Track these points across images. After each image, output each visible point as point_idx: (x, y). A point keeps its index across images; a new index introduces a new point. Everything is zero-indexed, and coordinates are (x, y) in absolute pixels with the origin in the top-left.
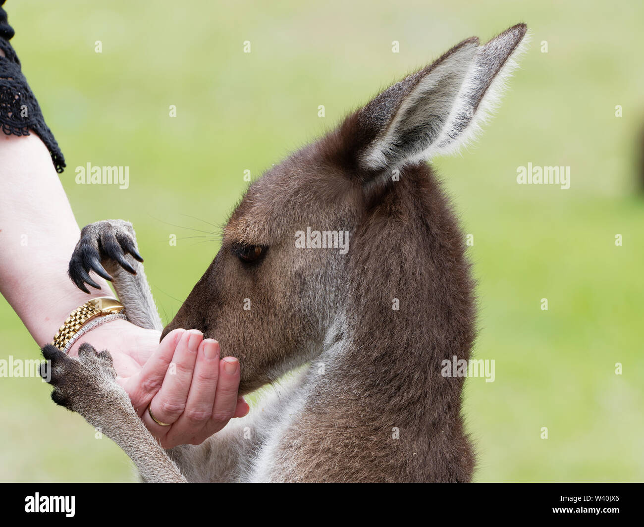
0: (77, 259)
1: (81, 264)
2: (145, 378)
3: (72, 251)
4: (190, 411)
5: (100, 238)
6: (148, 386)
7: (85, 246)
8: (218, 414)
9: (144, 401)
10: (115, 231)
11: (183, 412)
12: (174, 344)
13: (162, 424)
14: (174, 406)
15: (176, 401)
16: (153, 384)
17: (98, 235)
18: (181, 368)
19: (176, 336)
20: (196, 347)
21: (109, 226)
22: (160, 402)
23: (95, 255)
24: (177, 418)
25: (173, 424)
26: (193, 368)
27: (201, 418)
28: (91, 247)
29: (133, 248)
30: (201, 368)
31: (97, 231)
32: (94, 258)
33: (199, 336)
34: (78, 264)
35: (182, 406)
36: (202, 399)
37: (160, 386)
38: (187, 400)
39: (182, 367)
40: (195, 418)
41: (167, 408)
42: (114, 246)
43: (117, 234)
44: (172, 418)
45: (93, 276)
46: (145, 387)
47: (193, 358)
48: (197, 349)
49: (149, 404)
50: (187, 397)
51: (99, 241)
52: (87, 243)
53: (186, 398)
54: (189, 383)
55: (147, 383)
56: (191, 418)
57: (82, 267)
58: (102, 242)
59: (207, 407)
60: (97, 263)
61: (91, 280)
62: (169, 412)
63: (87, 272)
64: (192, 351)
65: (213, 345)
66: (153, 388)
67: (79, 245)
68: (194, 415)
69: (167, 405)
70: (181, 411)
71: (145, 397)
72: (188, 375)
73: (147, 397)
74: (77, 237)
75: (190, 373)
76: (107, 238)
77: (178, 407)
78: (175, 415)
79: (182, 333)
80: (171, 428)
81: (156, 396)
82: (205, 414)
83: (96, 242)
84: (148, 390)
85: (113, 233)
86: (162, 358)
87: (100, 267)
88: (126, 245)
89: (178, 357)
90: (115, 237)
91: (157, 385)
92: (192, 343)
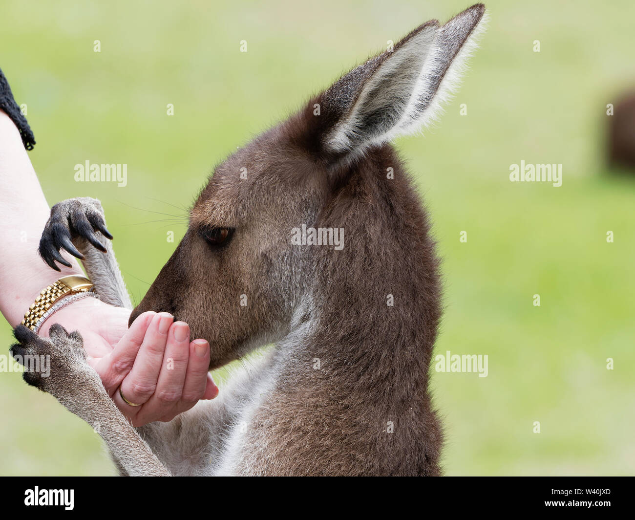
0: (47, 237)
1: (51, 242)
2: (116, 360)
3: (43, 229)
4: (160, 392)
5: (70, 216)
6: (119, 367)
7: (56, 224)
8: (188, 395)
9: (115, 383)
10: (85, 209)
11: (154, 394)
12: (145, 326)
13: (133, 405)
14: (145, 388)
15: (147, 383)
16: (124, 366)
17: (68, 214)
18: (152, 351)
19: (147, 319)
20: (167, 330)
21: (79, 204)
22: (131, 383)
23: (66, 234)
24: (147, 399)
25: (143, 405)
26: (163, 349)
27: (172, 399)
28: (61, 225)
29: (103, 225)
30: (171, 350)
31: (67, 210)
32: (65, 236)
33: (170, 319)
34: (49, 242)
35: (153, 387)
36: (172, 380)
37: (130, 368)
38: (157, 381)
39: (153, 349)
40: (165, 399)
41: (138, 390)
42: (85, 225)
43: (86, 211)
44: (143, 399)
45: (64, 254)
46: (116, 369)
47: (163, 341)
48: (168, 332)
49: (119, 385)
50: (158, 378)
51: (69, 219)
52: (57, 222)
53: (156, 379)
54: (160, 365)
55: (118, 365)
56: (161, 399)
57: (52, 245)
58: (73, 221)
59: (177, 388)
60: (67, 241)
61: (62, 258)
62: (140, 393)
63: (58, 250)
64: (163, 333)
65: (183, 327)
66: (124, 370)
67: (49, 223)
68: (164, 396)
69: (137, 387)
70: (151, 393)
71: (116, 379)
72: (158, 358)
73: (118, 378)
74: (48, 215)
75: (160, 356)
76: (77, 216)
77: (148, 388)
78: (146, 396)
79: (153, 316)
80: (141, 409)
81: (127, 376)
82: (175, 396)
83: (67, 221)
84: (118, 371)
85: (83, 211)
86: (133, 340)
87: (71, 245)
88: (96, 223)
89: (148, 341)
90: (85, 215)
91: (128, 366)
92: (162, 326)
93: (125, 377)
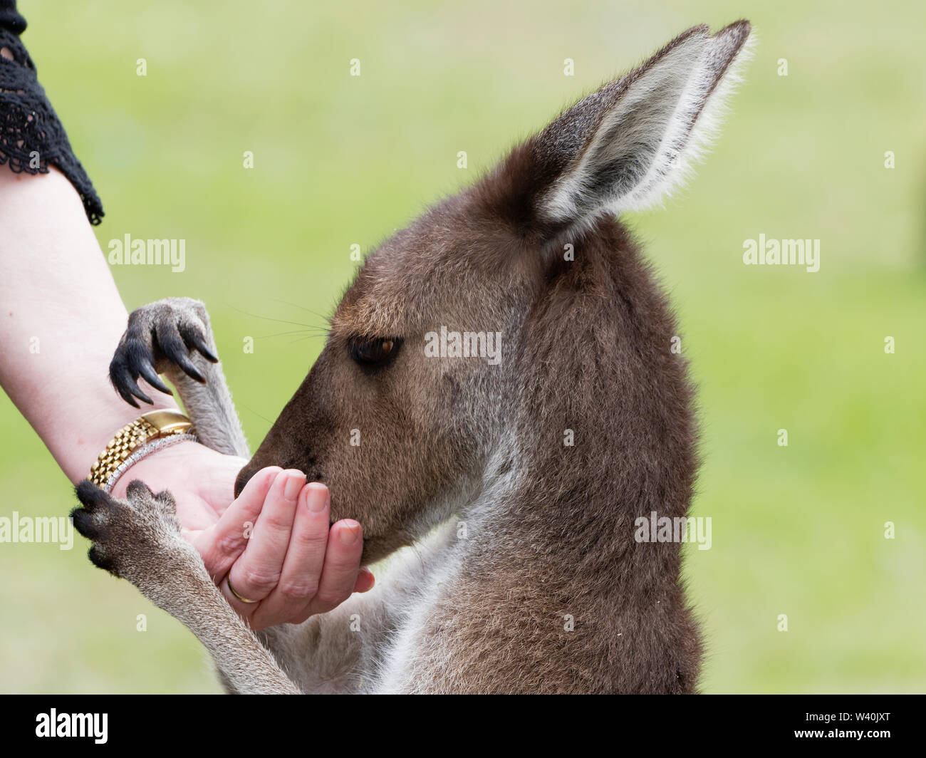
0: (121, 360)
1: (125, 366)
2: (223, 535)
4: (285, 585)
5: (154, 329)
6: (227, 546)
7: (132, 341)
8: (325, 594)
9: (221, 568)
10: (177, 318)
11: (277, 585)
12: (265, 488)
13: (247, 601)
14: (263, 578)
15: (266, 571)
16: (234, 544)
17: (152, 325)
18: (275, 525)
19: (269, 477)
20: (296, 495)
21: (169, 310)
22: (244, 570)
23: (145, 356)
24: (268, 593)
25: (261, 601)
26: (290, 522)
27: (301, 594)
28: (140, 343)
29: (203, 343)
30: (303, 525)
31: (151, 319)
32: (144, 360)
33: (300, 479)
34: (122, 367)
35: (275, 577)
36: (303, 567)
37: (243, 547)
38: (282, 569)
39: (276, 522)
40: (292, 594)
41: (253, 580)
42: (174, 343)
43: (180, 322)
44: (261, 594)
45: (142, 384)
46: (223, 548)
47: (290, 511)
48: (298, 498)
49: (227, 572)
50: (283, 564)
51: (153, 332)
52: (135, 337)
53: (280, 566)
54: (285, 545)
55: (225, 543)
56: (287, 594)
57: (127, 372)
58: (158, 335)
59: (311, 580)
60: (148, 367)
61: (140, 391)
62: (257, 586)
63: (135, 378)
64: (290, 500)
65: (320, 492)
66: (234, 550)
67: (125, 337)
68: (291, 590)
69: (253, 576)
70: (273, 585)
71: (222, 562)
72: (283, 535)
73: (225, 562)
74: (123, 328)
75: (286, 532)
76: (165, 329)
77: (268, 578)
78: (264, 589)
79: (277, 473)
80: (258, 607)
81: (238, 561)
82: (307, 590)
83: (149, 335)
84: (226, 552)
85: (174, 321)
86: (247, 508)
87: (151, 371)
88: (192, 339)
89: (268, 510)
90: (176, 328)
91: (239, 545)
92: (290, 488)
93: (236, 560)
